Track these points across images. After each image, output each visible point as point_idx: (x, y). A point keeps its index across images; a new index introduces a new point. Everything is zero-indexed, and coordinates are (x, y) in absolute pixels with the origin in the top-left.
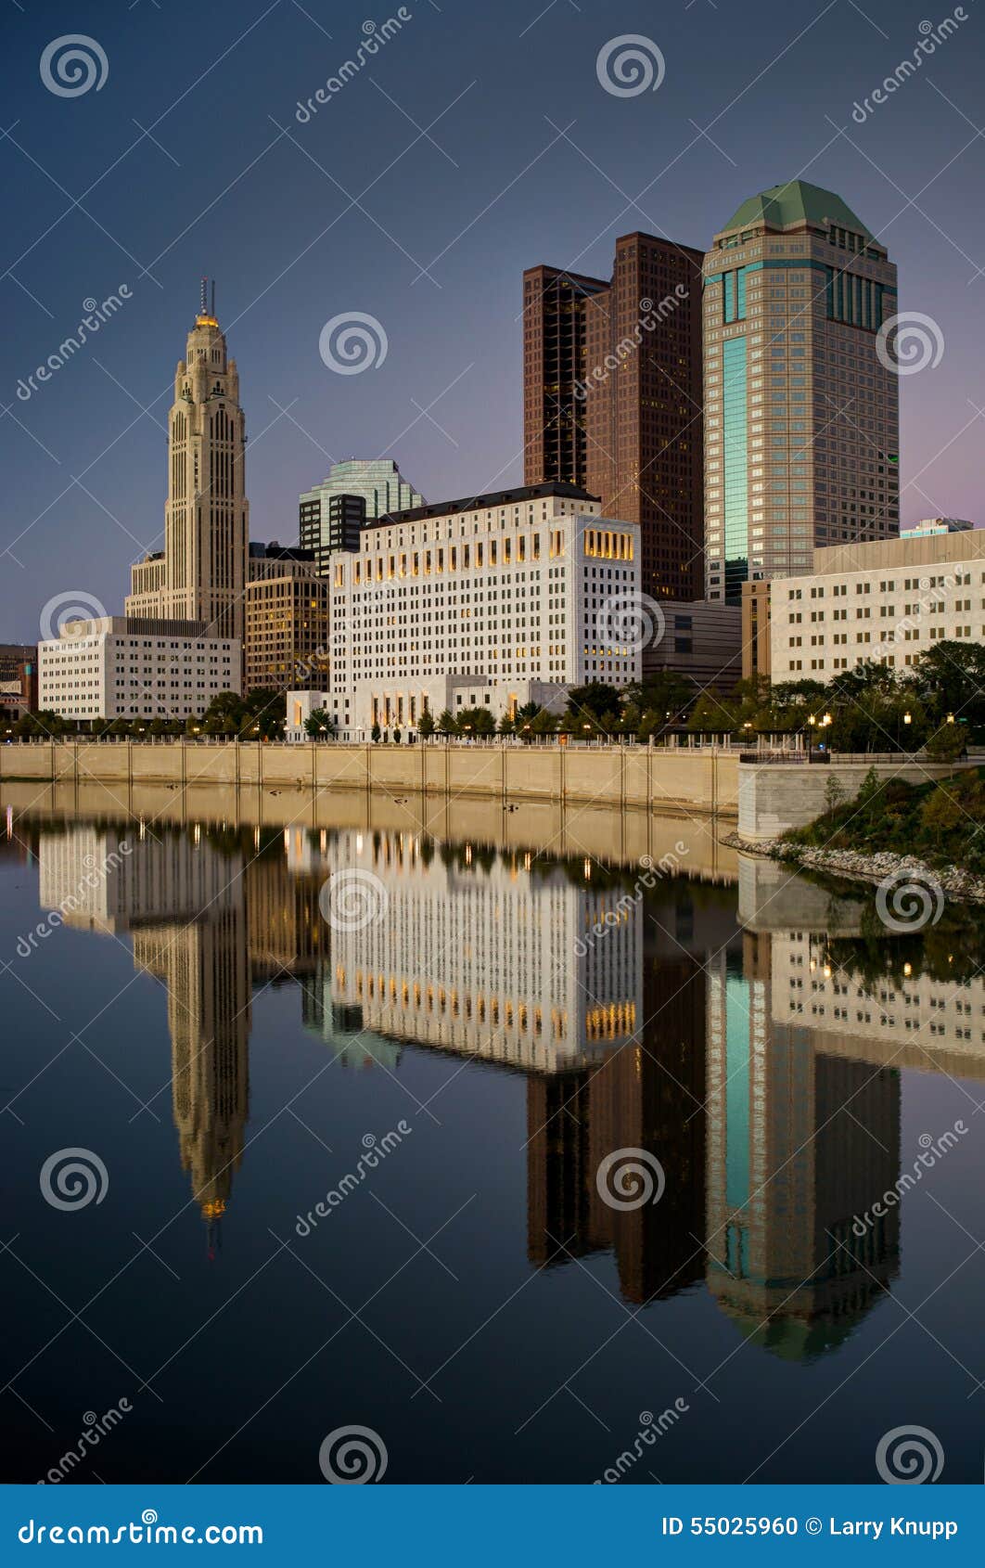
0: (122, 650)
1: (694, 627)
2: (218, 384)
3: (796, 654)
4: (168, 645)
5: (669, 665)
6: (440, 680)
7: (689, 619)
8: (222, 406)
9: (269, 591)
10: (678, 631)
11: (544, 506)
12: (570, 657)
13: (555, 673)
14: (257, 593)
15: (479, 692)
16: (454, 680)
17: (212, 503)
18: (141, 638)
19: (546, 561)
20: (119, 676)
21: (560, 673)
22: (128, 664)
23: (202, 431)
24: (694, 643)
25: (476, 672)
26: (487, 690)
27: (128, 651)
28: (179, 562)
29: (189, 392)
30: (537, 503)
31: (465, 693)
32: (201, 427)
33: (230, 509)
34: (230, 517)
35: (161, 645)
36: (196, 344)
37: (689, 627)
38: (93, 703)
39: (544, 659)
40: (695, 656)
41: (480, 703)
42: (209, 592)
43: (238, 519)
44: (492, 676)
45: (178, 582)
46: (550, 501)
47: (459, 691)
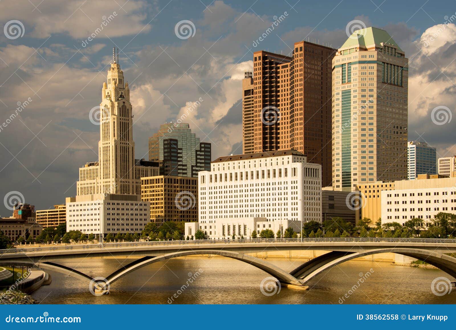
0: (109, 206)
1: (335, 199)
2: (122, 93)
3: (390, 214)
4: (125, 204)
5: (327, 214)
6: (252, 219)
7: (333, 197)
8: (124, 102)
9: (152, 181)
10: (330, 201)
11: (288, 158)
12: (300, 212)
13: (293, 217)
14: (147, 182)
15: (267, 224)
16: (257, 219)
17: (121, 143)
18: (116, 202)
19: (290, 178)
20: (108, 217)
21: (296, 217)
22: (111, 212)
23: (116, 114)
24: (335, 205)
25: (262, 216)
26: (269, 223)
27: (111, 206)
28: (106, 168)
29: (109, 96)
30: (286, 157)
31: (261, 224)
32: (116, 112)
33: (128, 146)
34: (127, 149)
35: (123, 204)
36: (112, 76)
37: (333, 200)
38: (97, 227)
39: (290, 212)
40: (335, 210)
41: (267, 227)
42: (120, 180)
43: (130, 150)
44: (268, 218)
45: (106, 176)
46: (291, 157)
47: (258, 223)
